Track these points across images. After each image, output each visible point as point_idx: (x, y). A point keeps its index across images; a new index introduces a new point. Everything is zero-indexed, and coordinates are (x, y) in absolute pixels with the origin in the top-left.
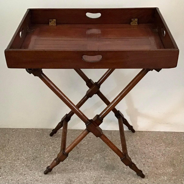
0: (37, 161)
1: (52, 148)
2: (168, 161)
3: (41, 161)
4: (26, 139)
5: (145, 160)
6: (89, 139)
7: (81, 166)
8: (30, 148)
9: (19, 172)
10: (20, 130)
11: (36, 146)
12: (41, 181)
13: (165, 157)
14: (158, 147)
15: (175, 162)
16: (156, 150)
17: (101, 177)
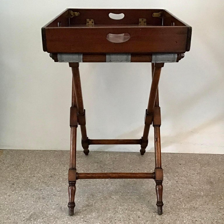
0: (56, 178)
2: (205, 179)
3: (59, 178)
4: (43, 159)
5: (179, 178)
6: (114, 159)
8: (47, 167)
9: (34, 188)
10: (37, 152)
11: (54, 165)
12: (59, 196)
13: (201, 176)
14: (193, 167)
15: (212, 180)
16: (190, 170)
17: (128, 193)
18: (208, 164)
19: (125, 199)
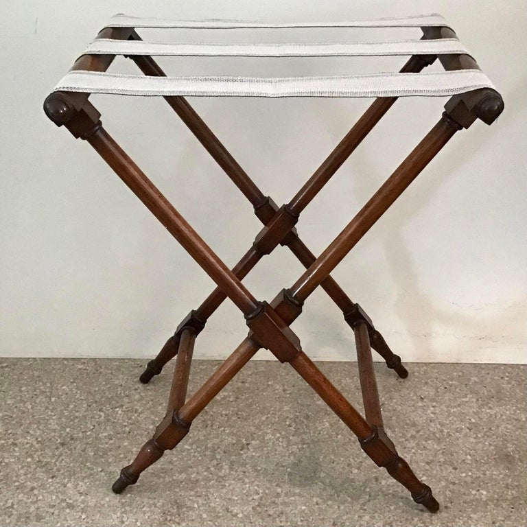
0: (75, 448)
1: (122, 411)
2: (490, 445)
3: (85, 448)
4: (42, 388)
5: (418, 444)
6: (240, 384)
7: (215, 462)
8: (53, 414)
9: (15, 482)
10: (25, 363)
11: (72, 406)
12: (83, 509)
13: (479, 436)
14: (455, 407)
15: (510, 448)
16: (449, 416)
17: (278, 495)
18: (499, 396)
19: (270, 515)
